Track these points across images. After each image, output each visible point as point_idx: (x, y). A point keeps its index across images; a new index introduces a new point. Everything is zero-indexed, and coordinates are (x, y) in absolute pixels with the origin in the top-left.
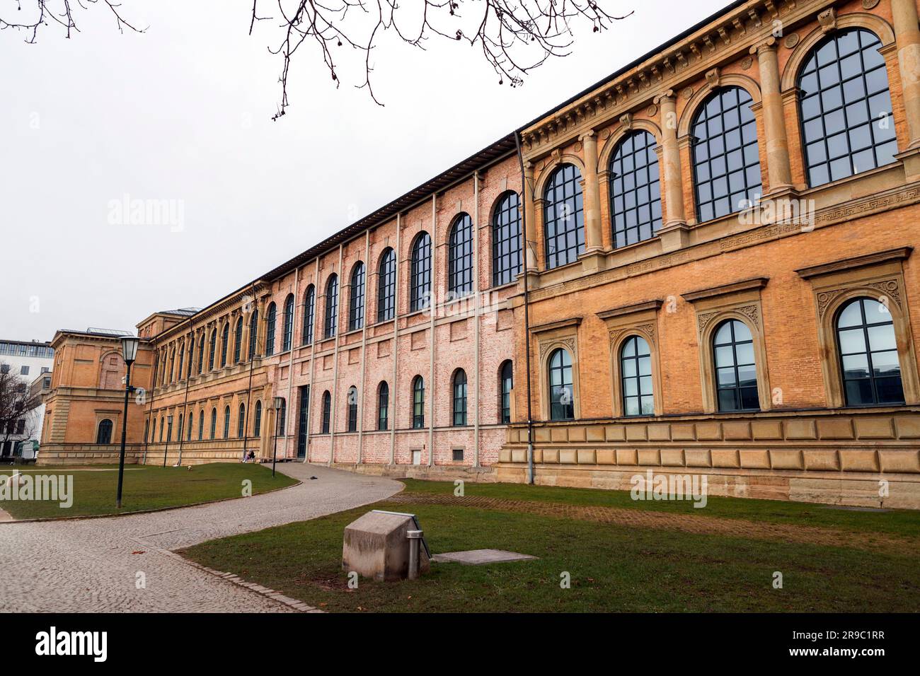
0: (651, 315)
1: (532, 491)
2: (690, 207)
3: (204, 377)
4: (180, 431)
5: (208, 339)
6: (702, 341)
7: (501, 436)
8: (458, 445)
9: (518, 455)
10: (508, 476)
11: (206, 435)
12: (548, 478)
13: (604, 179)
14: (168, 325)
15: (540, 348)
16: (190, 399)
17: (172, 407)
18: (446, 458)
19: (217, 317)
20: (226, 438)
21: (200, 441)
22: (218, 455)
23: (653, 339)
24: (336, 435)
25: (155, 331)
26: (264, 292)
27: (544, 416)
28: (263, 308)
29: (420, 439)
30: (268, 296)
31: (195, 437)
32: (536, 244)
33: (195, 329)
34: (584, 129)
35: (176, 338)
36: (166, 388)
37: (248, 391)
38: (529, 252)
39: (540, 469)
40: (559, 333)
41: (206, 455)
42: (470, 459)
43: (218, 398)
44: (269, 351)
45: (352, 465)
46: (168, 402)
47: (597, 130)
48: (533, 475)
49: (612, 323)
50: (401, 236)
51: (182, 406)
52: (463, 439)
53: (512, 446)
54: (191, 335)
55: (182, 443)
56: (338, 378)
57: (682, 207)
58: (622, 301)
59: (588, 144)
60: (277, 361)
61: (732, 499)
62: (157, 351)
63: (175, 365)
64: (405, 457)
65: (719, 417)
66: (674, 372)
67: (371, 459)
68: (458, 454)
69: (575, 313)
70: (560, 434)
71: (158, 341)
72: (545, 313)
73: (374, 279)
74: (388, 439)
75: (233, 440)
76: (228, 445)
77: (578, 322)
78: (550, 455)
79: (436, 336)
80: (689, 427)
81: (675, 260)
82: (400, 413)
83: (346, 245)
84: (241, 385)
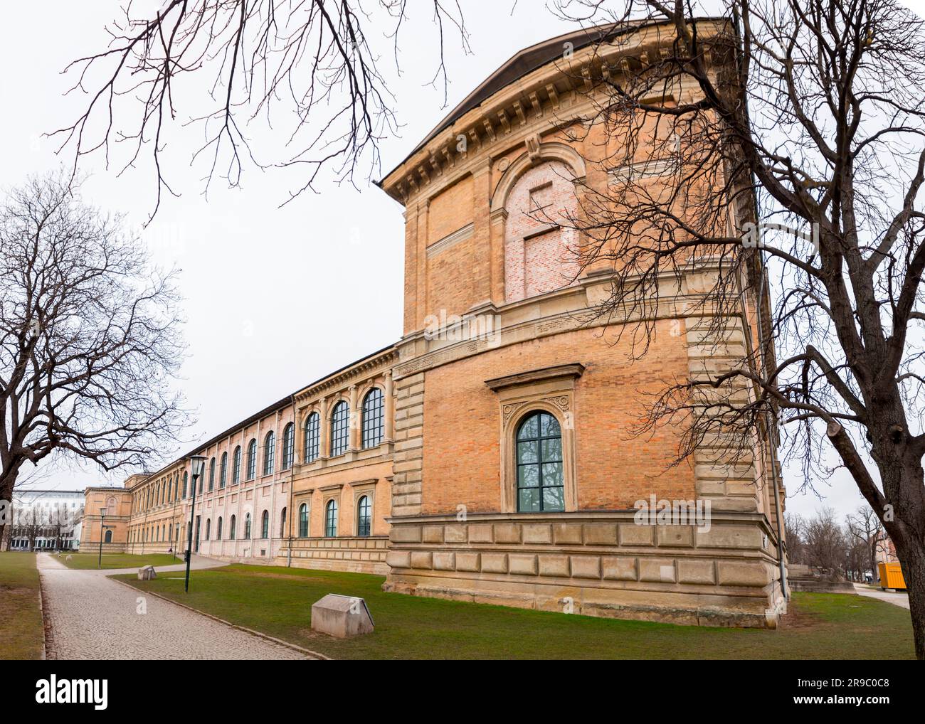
0: (339, 491)
1: (289, 570)
2: (359, 442)
3: (154, 509)
4: (143, 537)
5: (156, 489)
6: (355, 504)
7: (279, 544)
8: (263, 548)
9: (285, 553)
10: (281, 563)
11: (155, 540)
12: (295, 564)
13: (329, 423)
14: (139, 481)
15: (297, 502)
16: (148, 521)
17: (140, 525)
18: (258, 554)
19: (166, 475)
20: (163, 542)
21: (152, 542)
22: (159, 550)
23: (339, 504)
24: (212, 541)
25: (132, 484)
26: (182, 466)
27: (296, 535)
28: (181, 474)
29: (248, 544)
30: (184, 468)
31: (149, 540)
32: (300, 450)
33: (150, 484)
34: (321, 397)
35: (141, 488)
36: (137, 515)
37: (173, 518)
38: (296, 455)
39: (293, 560)
40: (305, 496)
41: (154, 549)
42: (267, 555)
43: (160, 520)
44: (184, 497)
45: (218, 556)
46: (138, 522)
47: (327, 398)
48: (290, 563)
49: (326, 493)
50: (244, 440)
51: (144, 524)
52: (265, 545)
53: (283, 549)
54: (148, 486)
55: (143, 543)
56: (213, 513)
57: (356, 441)
58: (330, 483)
59: (323, 404)
60: (187, 502)
61: (356, 573)
62: (132, 495)
63: (141, 502)
64: (241, 553)
65: (357, 539)
66: (344, 518)
67: (226, 554)
68: (263, 552)
69: (311, 487)
70: (301, 544)
71: (133, 490)
72: (300, 486)
73: (232, 461)
74: (234, 543)
75: (166, 542)
76: (164, 545)
77: (312, 491)
78: (297, 554)
79: (257, 493)
80: (346, 542)
81: (349, 467)
82: (240, 532)
83: (220, 443)
84: (170, 514)
